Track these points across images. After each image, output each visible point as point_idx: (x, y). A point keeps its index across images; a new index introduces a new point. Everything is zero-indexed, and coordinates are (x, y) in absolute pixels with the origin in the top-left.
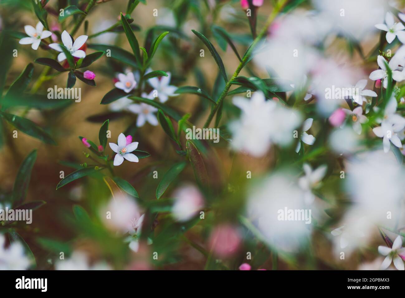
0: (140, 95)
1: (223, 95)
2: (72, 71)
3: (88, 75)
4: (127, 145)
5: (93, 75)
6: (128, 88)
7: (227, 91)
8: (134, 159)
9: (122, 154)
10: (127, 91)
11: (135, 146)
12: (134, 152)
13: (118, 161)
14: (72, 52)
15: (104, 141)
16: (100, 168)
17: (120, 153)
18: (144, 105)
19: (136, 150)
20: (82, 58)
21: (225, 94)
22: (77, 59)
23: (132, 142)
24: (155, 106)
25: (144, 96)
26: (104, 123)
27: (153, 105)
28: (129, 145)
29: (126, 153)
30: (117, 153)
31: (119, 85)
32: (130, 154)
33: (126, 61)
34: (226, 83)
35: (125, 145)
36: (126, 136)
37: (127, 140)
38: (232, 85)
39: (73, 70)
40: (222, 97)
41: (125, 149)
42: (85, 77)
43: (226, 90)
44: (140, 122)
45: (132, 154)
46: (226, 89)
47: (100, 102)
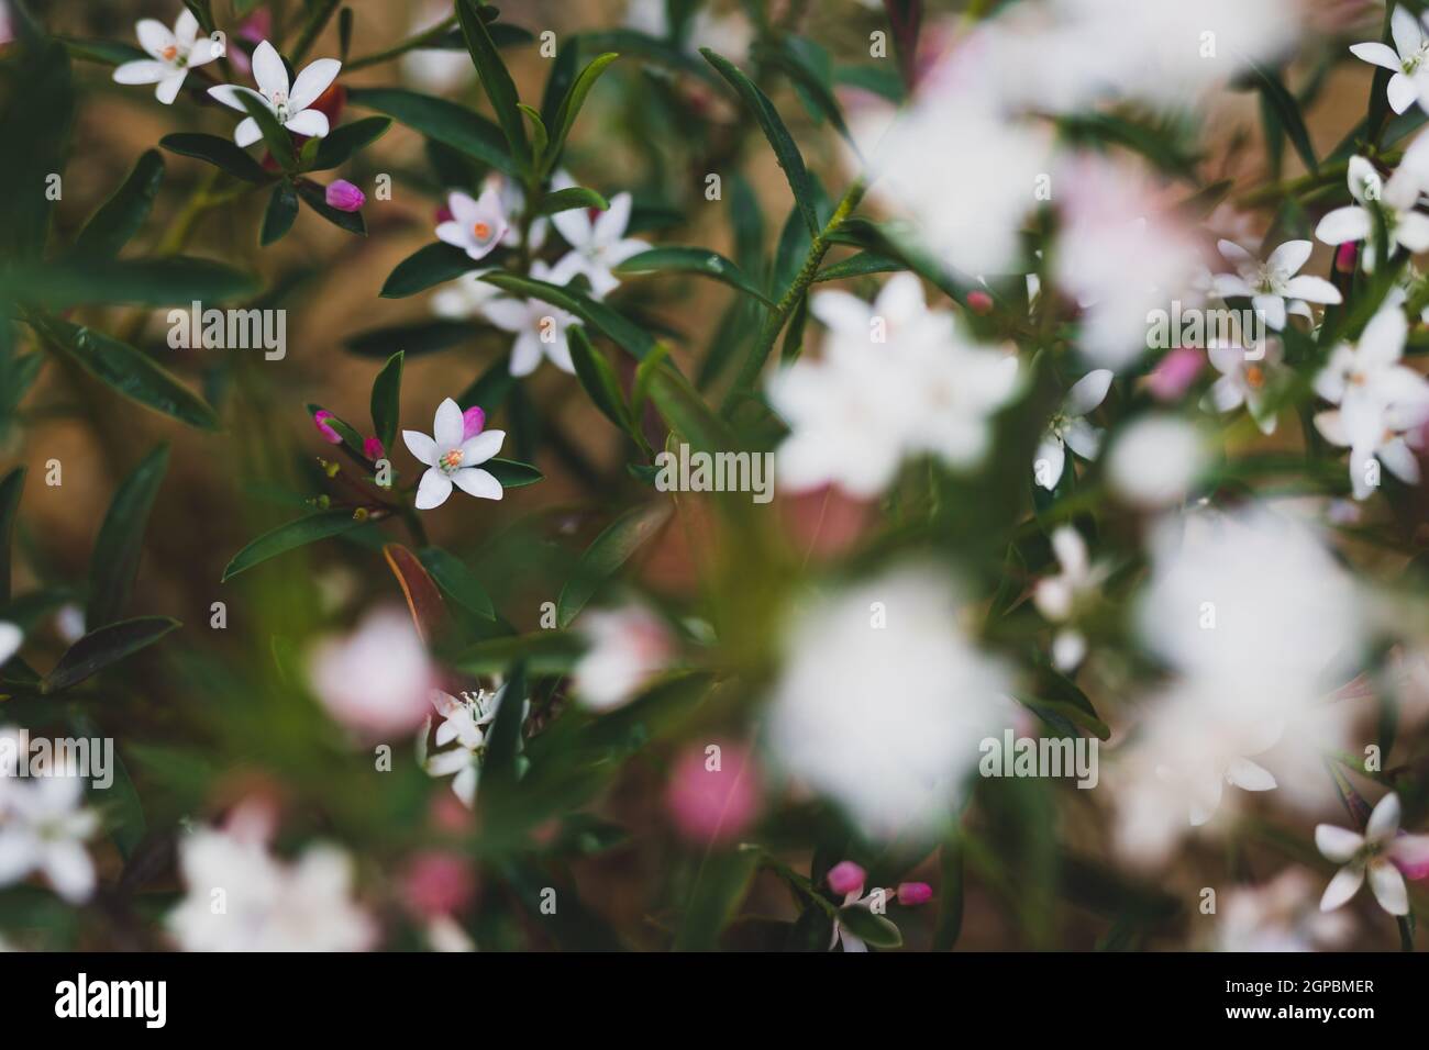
0: (523, 270)
1: (802, 279)
2: (289, 180)
3: (338, 195)
4: (465, 438)
5: (356, 197)
6: (480, 245)
7: (815, 267)
8: (487, 488)
9: (447, 471)
10: (476, 253)
11: (492, 443)
12: (489, 466)
13: (431, 494)
14: (286, 116)
15: (387, 423)
16: (375, 515)
17: (443, 467)
18: (537, 304)
19: (495, 456)
20: (316, 137)
21: (810, 276)
22: (300, 139)
23: (485, 429)
24: (573, 311)
25: (539, 271)
26: (389, 361)
27: (562, 306)
28: (475, 440)
29: (461, 468)
30: (430, 467)
31: (450, 233)
32: (475, 470)
33: (477, 149)
34: (814, 237)
35: (460, 440)
36: (464, 410)
37: (467, 423)
38: (835, 248)
39: (292, 176)
40: (799, 285)
41: (459, 454)
42: (329, 201)
43: (811, 263)
44: (523, 361)
45: (481, 471)
46: (813, 259)
47: (380, 290)
